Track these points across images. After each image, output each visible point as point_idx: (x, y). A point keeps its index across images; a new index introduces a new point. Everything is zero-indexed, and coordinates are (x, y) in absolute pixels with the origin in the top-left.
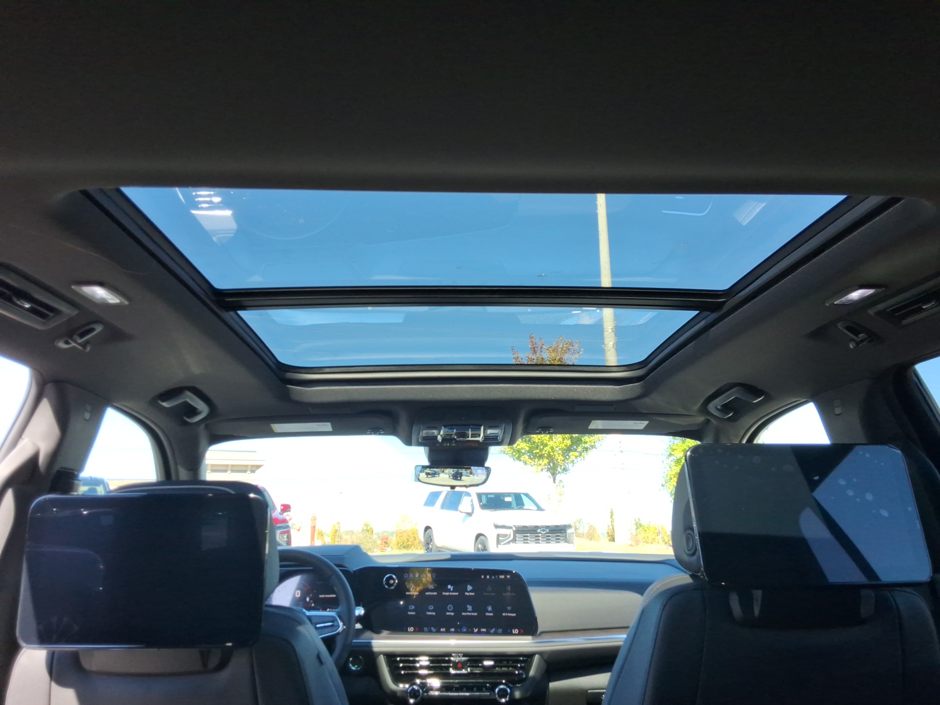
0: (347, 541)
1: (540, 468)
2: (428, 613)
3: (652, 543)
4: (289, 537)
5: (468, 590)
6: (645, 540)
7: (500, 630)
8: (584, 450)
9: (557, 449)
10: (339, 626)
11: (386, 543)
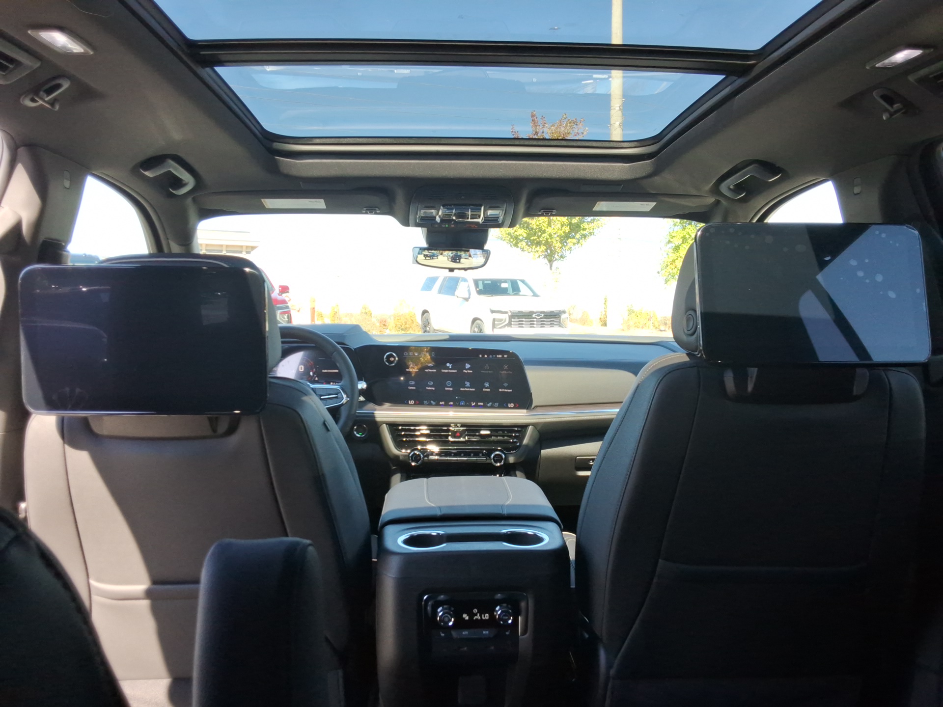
0: (347, 320)
1: (537, 255)
2: (427, 388)
3: (642, 327)
4: (290, 318)
5: (467, 368)
6: (636, 325)
7: (496, 404)
8: (582, 237)
9: (556, 236)
10: (343, 398)
11: (384, 325)
